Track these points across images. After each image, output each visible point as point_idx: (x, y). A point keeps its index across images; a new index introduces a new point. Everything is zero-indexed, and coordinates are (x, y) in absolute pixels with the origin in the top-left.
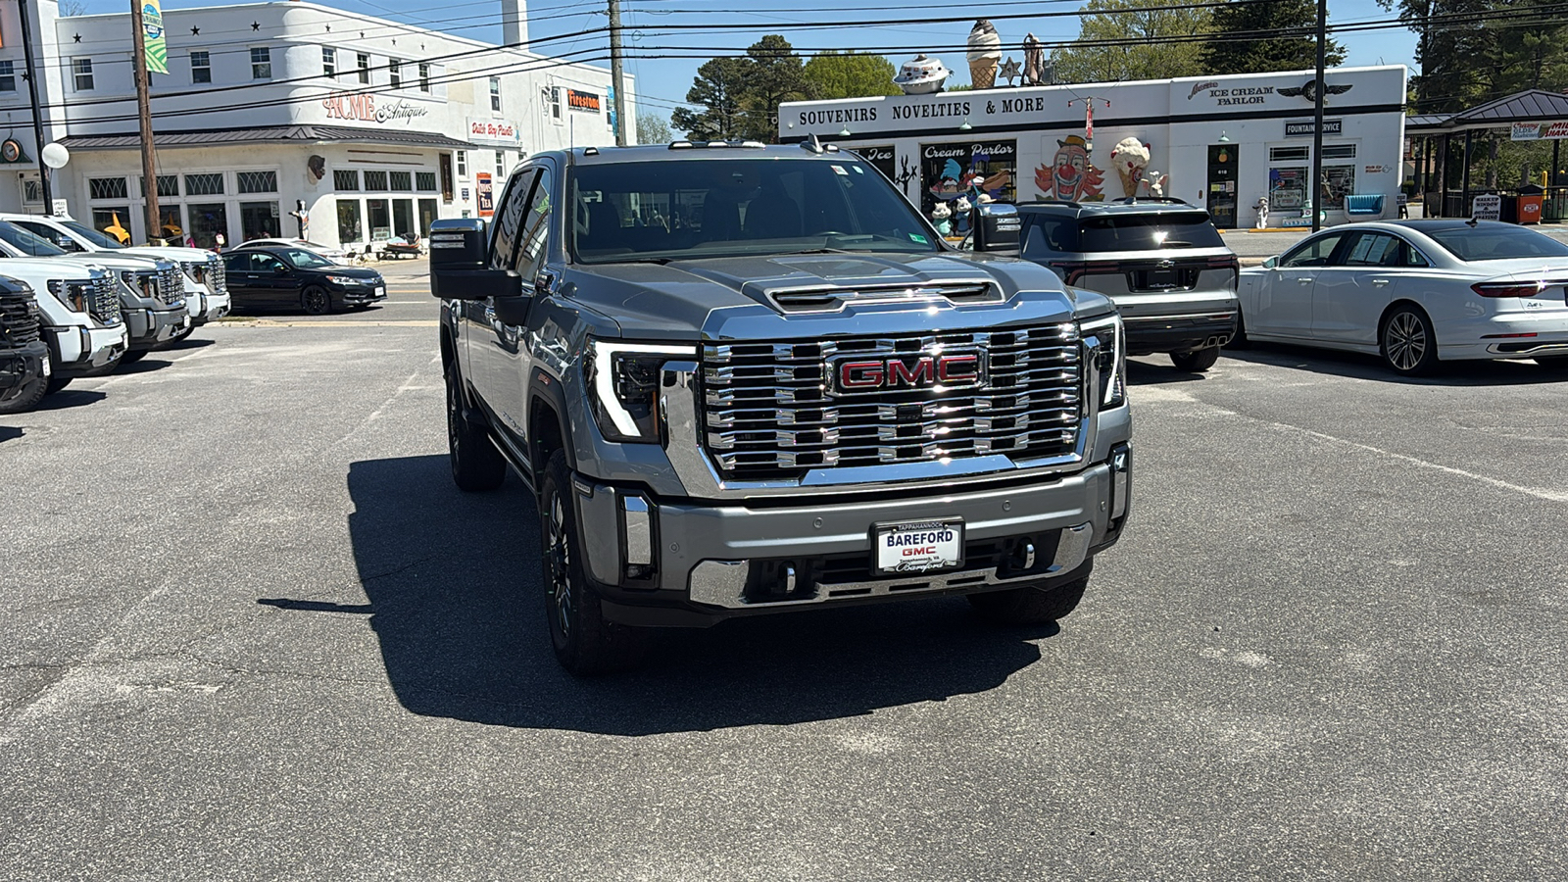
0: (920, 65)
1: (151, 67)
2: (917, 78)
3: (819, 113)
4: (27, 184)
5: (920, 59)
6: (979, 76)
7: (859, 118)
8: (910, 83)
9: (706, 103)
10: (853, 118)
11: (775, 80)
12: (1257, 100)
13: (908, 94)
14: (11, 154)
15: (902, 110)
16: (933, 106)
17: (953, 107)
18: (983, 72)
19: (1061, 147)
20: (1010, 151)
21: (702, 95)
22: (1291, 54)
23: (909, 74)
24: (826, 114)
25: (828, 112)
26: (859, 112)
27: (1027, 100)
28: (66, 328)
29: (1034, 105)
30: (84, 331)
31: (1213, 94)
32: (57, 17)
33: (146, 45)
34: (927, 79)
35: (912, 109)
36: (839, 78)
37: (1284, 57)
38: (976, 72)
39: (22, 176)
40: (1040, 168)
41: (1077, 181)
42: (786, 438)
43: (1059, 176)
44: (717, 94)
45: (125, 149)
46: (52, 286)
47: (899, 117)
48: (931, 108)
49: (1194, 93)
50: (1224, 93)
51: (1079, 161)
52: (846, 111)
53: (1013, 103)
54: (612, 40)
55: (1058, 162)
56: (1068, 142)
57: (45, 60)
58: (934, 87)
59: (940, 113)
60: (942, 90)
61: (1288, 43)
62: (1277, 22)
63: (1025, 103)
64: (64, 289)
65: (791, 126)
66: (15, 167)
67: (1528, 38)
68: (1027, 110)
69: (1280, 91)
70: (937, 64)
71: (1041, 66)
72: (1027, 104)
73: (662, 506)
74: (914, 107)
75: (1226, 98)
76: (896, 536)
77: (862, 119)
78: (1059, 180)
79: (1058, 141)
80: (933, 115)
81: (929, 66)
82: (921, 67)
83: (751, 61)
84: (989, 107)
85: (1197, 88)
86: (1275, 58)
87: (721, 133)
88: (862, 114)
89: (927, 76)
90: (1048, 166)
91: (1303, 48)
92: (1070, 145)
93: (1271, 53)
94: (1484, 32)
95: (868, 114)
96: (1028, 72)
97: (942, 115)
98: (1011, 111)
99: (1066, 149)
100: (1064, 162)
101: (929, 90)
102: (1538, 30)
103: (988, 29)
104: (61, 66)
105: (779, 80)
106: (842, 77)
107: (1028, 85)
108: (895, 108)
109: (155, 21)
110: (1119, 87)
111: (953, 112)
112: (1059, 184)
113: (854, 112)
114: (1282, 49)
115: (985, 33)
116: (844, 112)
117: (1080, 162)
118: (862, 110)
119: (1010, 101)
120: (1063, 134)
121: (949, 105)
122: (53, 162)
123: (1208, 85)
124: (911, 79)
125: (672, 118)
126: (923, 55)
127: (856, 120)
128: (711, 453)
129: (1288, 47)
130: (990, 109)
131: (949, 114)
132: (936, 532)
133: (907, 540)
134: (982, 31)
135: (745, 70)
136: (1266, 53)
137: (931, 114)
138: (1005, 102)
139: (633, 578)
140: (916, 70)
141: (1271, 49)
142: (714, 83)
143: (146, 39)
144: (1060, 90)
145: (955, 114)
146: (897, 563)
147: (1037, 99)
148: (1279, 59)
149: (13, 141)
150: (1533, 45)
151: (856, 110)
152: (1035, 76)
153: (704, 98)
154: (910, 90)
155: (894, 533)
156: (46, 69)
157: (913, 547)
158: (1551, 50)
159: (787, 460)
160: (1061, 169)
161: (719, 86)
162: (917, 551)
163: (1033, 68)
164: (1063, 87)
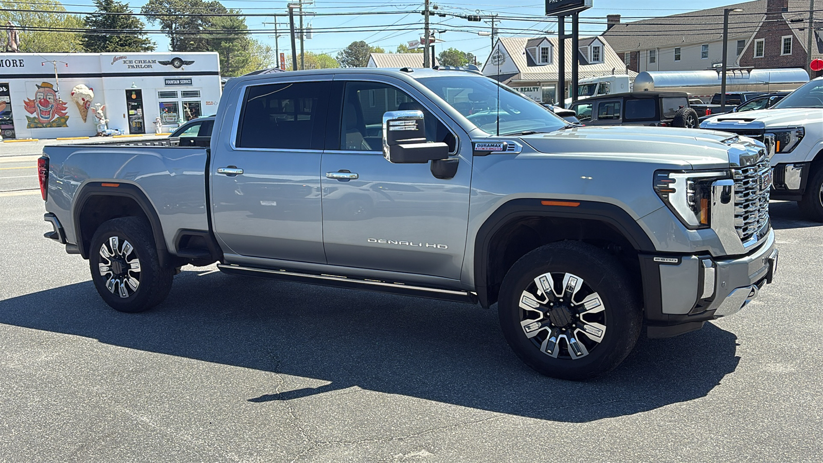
12: (148, 66)
19: (39, 88)
20: (5, 90)
22: (130, 44)
27: (13, 60)
29: (18, 63)
31: (125, 62)
37: (127, 45)
40: (27, 101)
41: (51, 108)
43: (39, 105)
49: (114, 61)
50: (130, 62)
51: (50, 97)
53: (4, 62)
55: (38, 97)
56: (43, 86)
61: (127, 38)
62: (120, 27)
63: (11, 62)
67: (223, 44)
68: (14, 66)
69: (160, 62)
71: (18, 40)
72: (13, 63)
75: (132, 64)
78: (40, 107)
79: (36, 85)
85: (115, 59)
86: (122, 45)
90: (32, 100)
91: (136, 41)
92: (44, 87)
93: (120, 43)
94: (201, 40)
96: (10, 44)
98: (3, 66)
99: (41, 90)
100: (42, 97)
102: (227, 40)
110: (70, 56)
112: (40, 110)
114: (124, 41)
117: (52, 97)
119: (2, 60)
120: (39, 81)
123: (121, 58)
129: (128, 40)
136: (117, 42)
141: (120, 41)
144: (34, 56)
147: (20, 60)
148: (124, 46)
150: (225, 48)
152: (15, 46)
158: (233, 50)
160: (40, 102)
163: (13, 42)
164: (35, 54)
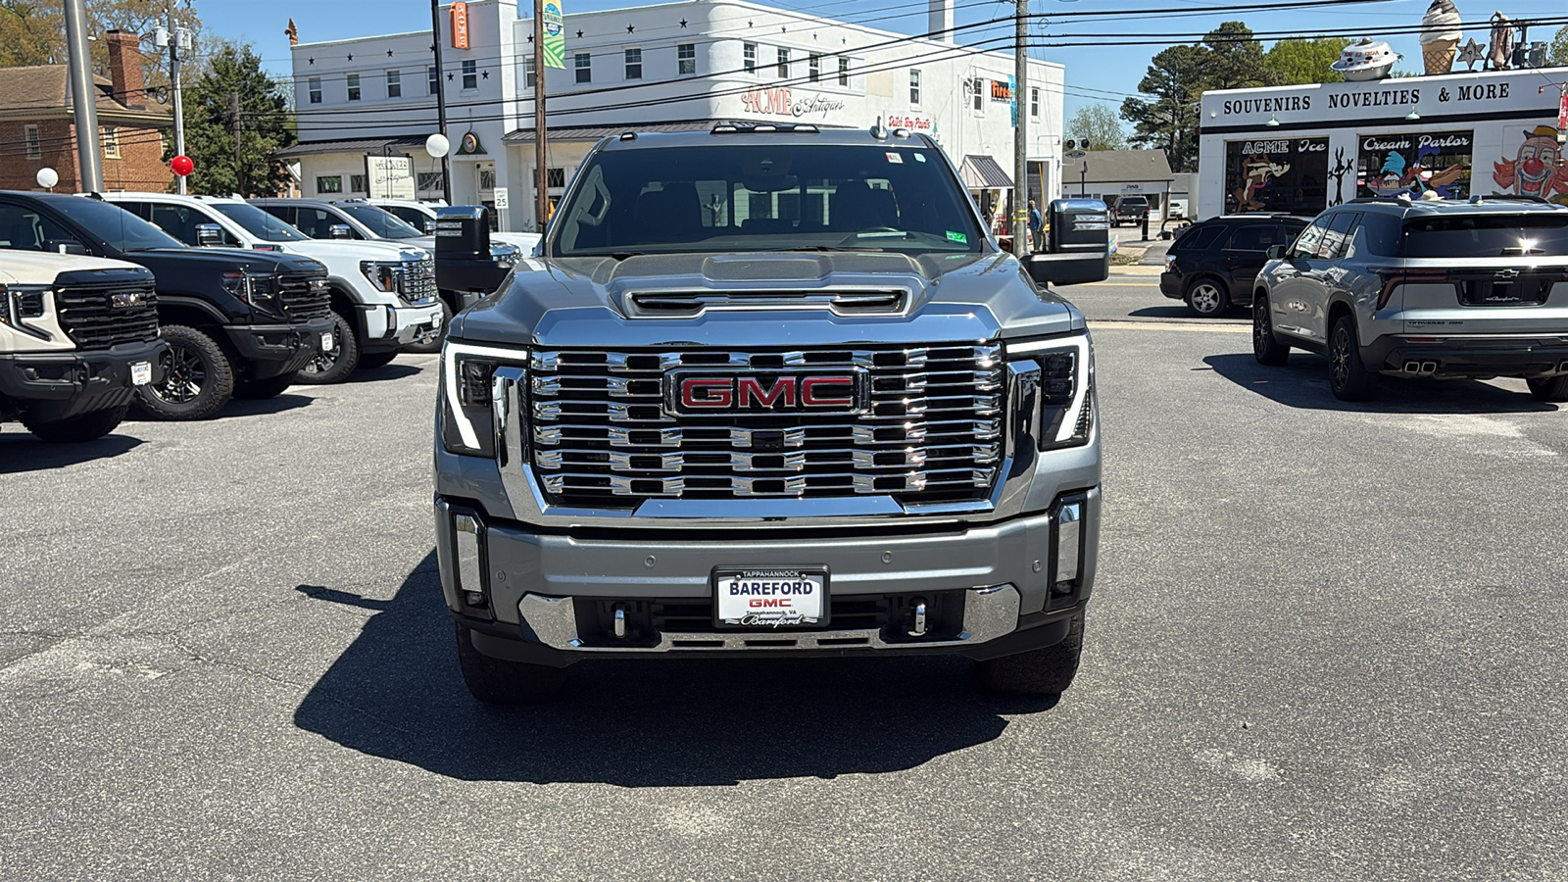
0: (1363, 50)
1: (549, 63)
2: (1359, 63)
3: (1246, 102)
4: (482, 173)
5: (1364, 43)
6: (1433, 60)
7: (1291, 106)
8: (1351, 69)
9: (1159, 93)
10: (1284, 107)
11: (1232, 68)
13: (1348, 81)
14: (470, 146)
15: (1339, 98)
16: (1376, 94)
17: (1399, 95)
18: (1438, 56)
19: (1528, 138)
20: (1465, 144)
21: (1155, 85)
23: (1350, 60)
24: (1253, 102)
25: (1256, 101)
26: (1291, 101)
27: (1489, 86)
28: (373, 306)
29: (1498, 92)
30: (390, 310)
32: (515, 19)
33: (545, 42)
34: (1371, 64)
35: (1351, 97)
36: (1305, 65)
38: (1429, 56)
39: (478, 166)
40: (1501, 162)
41: (1546, 176)
42: (621, 461)
43: (1523, 171)
44: (1172, 83)
45: (563, 142)
46: (364, 267)
47: (1335, 105)
48: (1373, 95)
51: (1548, 154)
52: (1276, 100)
53: (1472, 90)
54: (1017, 29)
55: (1523, 155)
56: (1536, 134)
57: (502, 59)
58: (1379, 73)
59: (1383, 102)
60: (1389, 77)
63: (1486, 89)
64: (374, 270)
65: (1214, 115)
66: (473, 158)
68: (1489, 97)
70: (1385, 47)
71: (1509, 47)
72: (1489, 91)
73: (490, 529)
74: (1354, 95)
76: (741, 584)
77: (1294, 108)
78: (1522, 175)
79: (1525, 132)
80: (1375, 104)
81: (1374, 50)
82: (1364, 52)
83: (1207, 49)
84: (1442, 94)
87: (1173, 124)
88: (1294, 103)
89: (1371, 61)
90: (1510, 160)
92: (1539, 136)
95: (1301, 103)
96: (1493, 55)
97: (1386, 103)
98: (1468, 98)
99: (1533, 141)
100: (1531, 155)
101: (1372, 76)
103: (1447, 8)
104: (515, 64)
105: (1236, 68)
106: (1309, 65)
107: (1492, 70)
108: (1332, 97)
109: (555, 19)
111: (1398, 100)
112: (1523, 180)
113: (1284, 101)
115: (1443, 13)
116: (1274, 101)
117: (1551, 155)
118: (1294, 98)
119: (1468, 88)
120: (1531, 124)
121: (1395, 93)
122: (435, 152)
124: (1352, 65)
125: (1121, 109)
126: (1368, 38)
127: (1287, 109)
128: (538, 472)
130: (1443, 97)
131: (1395, 103)
132: (791, 582)
133: (755, 588)
134: (1439, 10)
135: (1199, 59)
137: (1373, 102)
138: (1461, 88)
139: (472, 606)
140: (1359, 55)
142: (1169, 72)
143: (545, 36)
144: (1531, 74)
145: (1402, 102)
146: (742, 615)
147: (1502, 85)
149: (472, 134)
151: (1287, 99)
152: (1501, 59)
153: (1157, 87)
154: (1351, 77)
155: (739, 580)
156: (503, 67)
157: (763, 597)
159: (621, 486)
160: (1525, 164)
161: (1174, 75)
162: (767, 603)
163: (1500, 50)
164: (1534, 71)
